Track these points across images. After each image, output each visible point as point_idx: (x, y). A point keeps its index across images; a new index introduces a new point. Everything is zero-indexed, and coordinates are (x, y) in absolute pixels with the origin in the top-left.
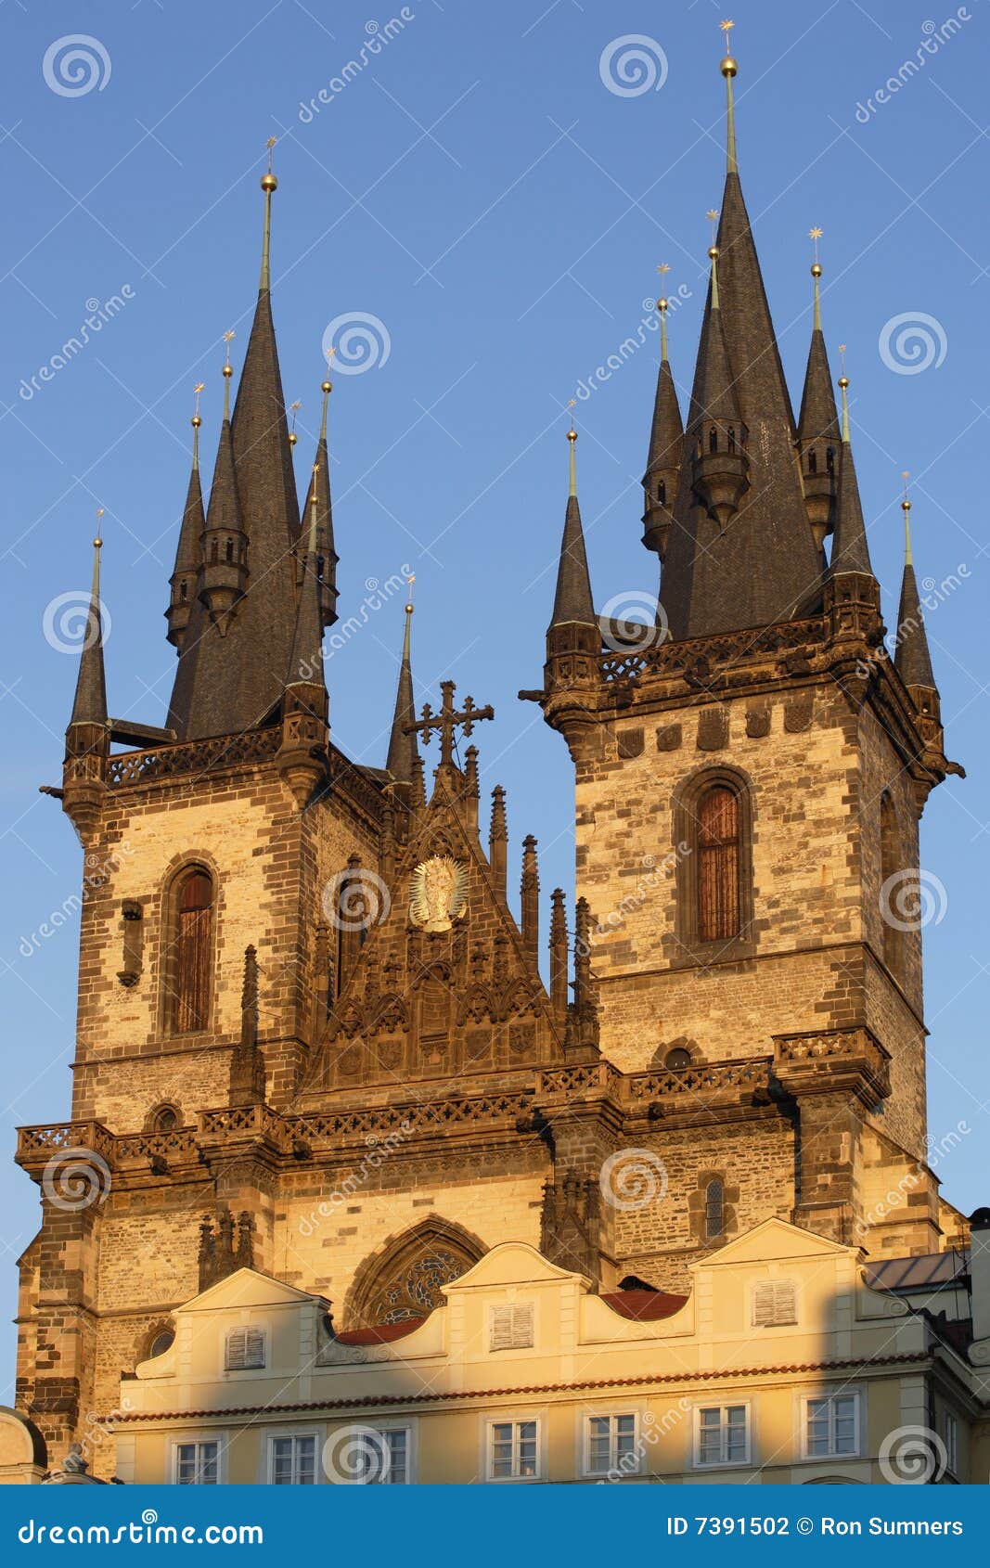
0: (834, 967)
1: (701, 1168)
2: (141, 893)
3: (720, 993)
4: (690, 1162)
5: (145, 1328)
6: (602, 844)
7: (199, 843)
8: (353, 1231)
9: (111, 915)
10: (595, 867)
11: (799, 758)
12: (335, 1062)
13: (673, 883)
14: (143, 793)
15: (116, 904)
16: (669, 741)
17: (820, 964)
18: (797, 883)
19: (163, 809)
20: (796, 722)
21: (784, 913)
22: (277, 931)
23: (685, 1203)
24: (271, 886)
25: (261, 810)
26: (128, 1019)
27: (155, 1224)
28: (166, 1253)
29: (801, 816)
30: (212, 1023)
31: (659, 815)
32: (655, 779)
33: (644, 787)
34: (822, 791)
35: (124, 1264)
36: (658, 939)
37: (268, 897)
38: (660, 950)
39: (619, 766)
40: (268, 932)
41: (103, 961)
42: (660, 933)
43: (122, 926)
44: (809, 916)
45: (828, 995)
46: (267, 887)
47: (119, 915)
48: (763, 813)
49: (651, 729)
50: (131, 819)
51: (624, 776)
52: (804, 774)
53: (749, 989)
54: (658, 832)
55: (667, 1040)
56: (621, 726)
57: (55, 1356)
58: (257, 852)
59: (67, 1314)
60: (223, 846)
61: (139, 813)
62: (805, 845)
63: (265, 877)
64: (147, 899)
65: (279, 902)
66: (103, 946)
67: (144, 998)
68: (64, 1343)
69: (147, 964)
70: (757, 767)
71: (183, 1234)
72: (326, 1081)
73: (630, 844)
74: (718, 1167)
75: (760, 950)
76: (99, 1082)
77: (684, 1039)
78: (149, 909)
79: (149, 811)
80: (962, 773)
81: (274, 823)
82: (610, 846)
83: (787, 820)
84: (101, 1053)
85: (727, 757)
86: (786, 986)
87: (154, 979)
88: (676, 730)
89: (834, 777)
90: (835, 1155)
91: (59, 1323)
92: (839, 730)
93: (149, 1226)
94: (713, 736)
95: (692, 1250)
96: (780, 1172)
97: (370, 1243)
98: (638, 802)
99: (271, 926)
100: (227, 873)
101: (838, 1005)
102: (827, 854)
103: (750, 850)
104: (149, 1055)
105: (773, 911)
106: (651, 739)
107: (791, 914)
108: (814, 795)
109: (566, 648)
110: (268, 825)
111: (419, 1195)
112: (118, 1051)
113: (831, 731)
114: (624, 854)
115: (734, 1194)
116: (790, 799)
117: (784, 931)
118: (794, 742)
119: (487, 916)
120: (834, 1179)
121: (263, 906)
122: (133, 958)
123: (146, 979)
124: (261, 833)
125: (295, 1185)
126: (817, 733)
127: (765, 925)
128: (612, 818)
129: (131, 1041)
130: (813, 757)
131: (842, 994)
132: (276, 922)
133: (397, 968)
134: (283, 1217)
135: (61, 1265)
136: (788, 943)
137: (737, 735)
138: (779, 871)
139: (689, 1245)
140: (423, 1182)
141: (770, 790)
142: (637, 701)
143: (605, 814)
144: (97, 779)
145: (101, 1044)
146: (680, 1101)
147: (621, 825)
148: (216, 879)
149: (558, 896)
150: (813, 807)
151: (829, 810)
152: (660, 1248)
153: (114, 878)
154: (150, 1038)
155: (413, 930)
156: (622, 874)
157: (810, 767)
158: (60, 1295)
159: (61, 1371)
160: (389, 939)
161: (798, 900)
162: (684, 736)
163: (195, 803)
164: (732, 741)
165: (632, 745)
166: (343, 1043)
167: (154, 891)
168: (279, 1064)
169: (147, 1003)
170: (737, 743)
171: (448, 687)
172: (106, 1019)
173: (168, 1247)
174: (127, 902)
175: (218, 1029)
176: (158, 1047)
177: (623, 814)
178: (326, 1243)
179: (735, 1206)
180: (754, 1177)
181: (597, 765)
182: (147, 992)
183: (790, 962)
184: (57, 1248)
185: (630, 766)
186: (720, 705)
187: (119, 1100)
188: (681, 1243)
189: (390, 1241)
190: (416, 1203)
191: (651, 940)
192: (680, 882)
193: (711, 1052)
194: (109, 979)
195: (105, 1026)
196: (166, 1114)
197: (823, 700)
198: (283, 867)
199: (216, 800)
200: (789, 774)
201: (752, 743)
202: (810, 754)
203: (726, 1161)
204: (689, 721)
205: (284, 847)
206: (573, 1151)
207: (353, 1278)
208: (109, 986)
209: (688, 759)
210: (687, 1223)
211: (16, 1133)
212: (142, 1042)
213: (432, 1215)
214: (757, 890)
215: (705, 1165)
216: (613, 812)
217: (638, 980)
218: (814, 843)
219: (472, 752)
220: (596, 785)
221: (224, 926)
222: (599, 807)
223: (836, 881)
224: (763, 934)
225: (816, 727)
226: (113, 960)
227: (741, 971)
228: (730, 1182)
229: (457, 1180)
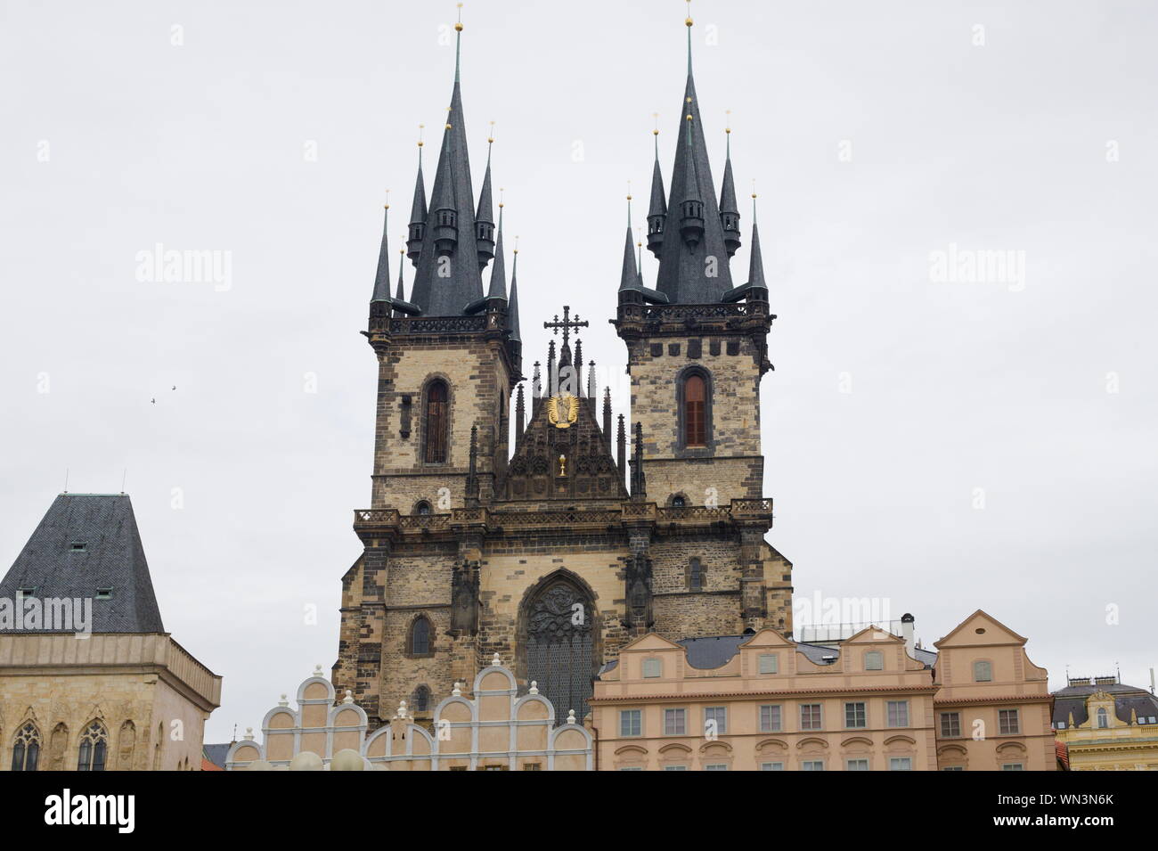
0: (749, 466)
1: (690, 555)
2: (411, 390)
3: (698, 473)
4: (684, 551)
5: (412, 616)
6: (643, 396)
7: (441, 369)
8: (522, 573)
9: (394, 400)
10: (640, 406)
11: (733, 368)
12: (511, 486)
13: (676, 418)
14: (412, 340)
15: (397, 394)
16: (675, 351)
17: (743, 465)
18: (734, 425)
19: (422, 349)
20: (733, 350)
21: (727, 438)
22: (482, 418)
23: (683, 571)
24: (480, 395)
25: (474, 357)
26: (402, 455)
27: (419, 562)
28: (424, 578)
29: (735, 395)
30: (448, 461)
31: (670, 385)
32: (667, 368)
33: (663, 371)
34: (744, 383)
35: (401, 582)
36: (669, 444)
37: (478, 400)
38: (670, 449)
39: (651, 360)
40: (478, 418)
41: (390, 423)
42: (670, 441)
43: (400, 406)
44: (738, 441)
45: (747, 479)
46: (477, 396)
47: (399, 400)
48: (718, 391)
49: (666, 344)
50: (405, 352)
51: (654, 365)
52: (736, 375)
53: (712, 472)
54: (669, 394)
55: (674, 492)
56: (652, 341)
57: (370, 631)
58: (472, 378)
59: (378, 609)
60: (454, 372)
61: (409, 349)
62: (736, 408)
63: (476, 391)
64: (414, 394)
65: (484, 403)
66: (390, 415)
67: (412, 445)
68: (376, 625)
69: (413, 427)
70: (715, 369)
71: (433, 568)
72: (507, 496)
73: (656, 397)
74: (697, 555)
75: (716, 454)
76: (387, 486)
77: (682, 493)
78: (415, 399)
79: (415, 349)
80: (773, 369)
81: (481, 364)
82: (647, 397)
83: (728, 395)
84: (387, 471)
85: (700, 362)
86: (728, 473)
87: (417, 435)
88: (678, 346)
89: (749, 378)
90: (757, 556)
91: (373, 613)
92: (751, 357)
93: (415, 563)
94: (695, 352)
95: (686, 594)
96: (726, 560)
97: (531, 579)
98: (660, 378)
99: (479, 415)
100: (456, 386)
101: (751, 484)
102: (746, 414)
103: (711, 407)
104: (413, 475)
105: (722, 437)
106: (666, 349)
107: (728, 439)
108: (740, 385)
109: (629, 300)
110: (478, 364)
111: (556, 557)
112: (397, 470)
113: (747, 357)
114: (653, 401)
115: (705, 568)
116: (729, 386)
117: (727, 447)
118: (732, 360)
119: (587, 423)
120: (757, 567)
121: (475, 405)
122: (406, 422)
123: (413, 435)
124: (474, 368)
125: (492, 548)
126: (741, 357)
127: (718, 443)
128: (647, 384)
129: (404, 466)
130: (739, 368)
131: (753, 479)
132: (483, 414)
133: (543, 443)
134: (486, 563)
135: (375, 582)
136: (728, 453)
137: (705, 353)
138: (724, 419)
139: (685, 591)
140: (558, 551)
141: (720, 381)
142: (661, 331)
143: (645, 381)
144: (388, 330)
145: (387, 466)
146: (683, 523)
147: (652, 387)
148: (451, 389)
149: (621, 417)
150: (740, 391)
151: (747, 393)
152: (671, 592)
153: (395, 381)
154: (415, 465)
155: (552, 426)
156: (652, 411)
157: (738, 372)
158: (374, 599)
159: (373, 639)
160: (538, 428)
161: (733, 434)
162: (682, 349)
163: (439, 349)
164: (703, 355)
165: (657, 351)
166: (515, 478)
167: (417, 390)
168: (485, 486)
169: (413, 448)
170: (706, 356)
171: (567, 309)
172: (391, 453)
173: (425, 575)
174: (403, 395)
175: (452, 464)
176: (419, 470)
177: (653, 383)
178: (508, 578)
179: (706, 574)
180: (714, 561)
181: (640, 358)
182: (413, 441)
183: (730, 462)
184: (372, 574)
185: (656, 360)
186: (697, 338)
187: (398, 496)
188: (681, 590)
189: (541, 579)
190: (554, 561)
191: (666, 444)
192: (679, 418)
193: (694, 501)
194: (393, 432)
195: (390, 457)
196: (423, 505)
197: (743, 343)
198: (485, 386)
199: (450, 348)
200: (729, 374)
201: (712, 358)
202: (738, 366)
203: (701, 552)
204: (684, 343)
205: (486, 376)
206: (638, 544)
207: (522, 596)
208: (393, 437)
209: (682, 361)
210: (684, 580)
211: (354, 513)
212: (411, 467)
213: (562, 567)
214: (715, 427)
215: (691, 553)
216: (648, 381)
217: (661, 462)
218: (740, 408)
219: (578, 342)
220: (641, 367)
221: (455, 413)
222: (642, 378)
223: (750, 427)
224: (717, 447)
225: (741, 354)
226: (395, 424)
227: (708, 464)
228: (704, 563)
229: (574, 551)
